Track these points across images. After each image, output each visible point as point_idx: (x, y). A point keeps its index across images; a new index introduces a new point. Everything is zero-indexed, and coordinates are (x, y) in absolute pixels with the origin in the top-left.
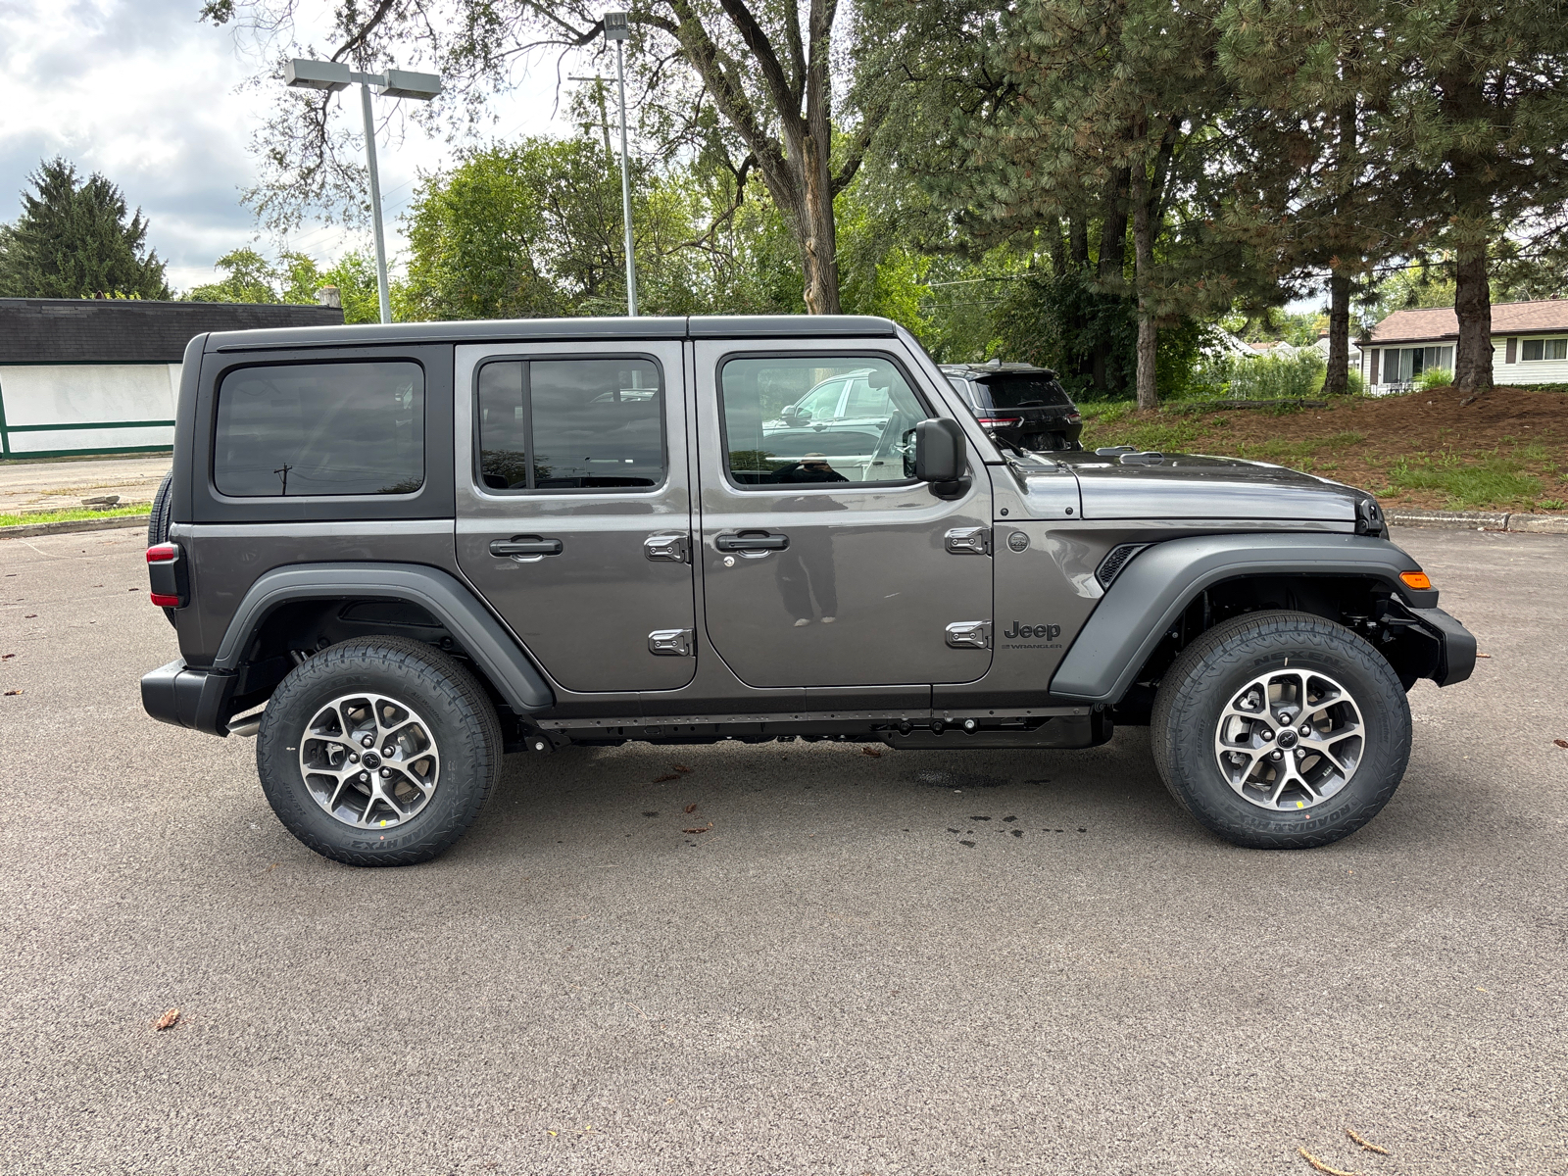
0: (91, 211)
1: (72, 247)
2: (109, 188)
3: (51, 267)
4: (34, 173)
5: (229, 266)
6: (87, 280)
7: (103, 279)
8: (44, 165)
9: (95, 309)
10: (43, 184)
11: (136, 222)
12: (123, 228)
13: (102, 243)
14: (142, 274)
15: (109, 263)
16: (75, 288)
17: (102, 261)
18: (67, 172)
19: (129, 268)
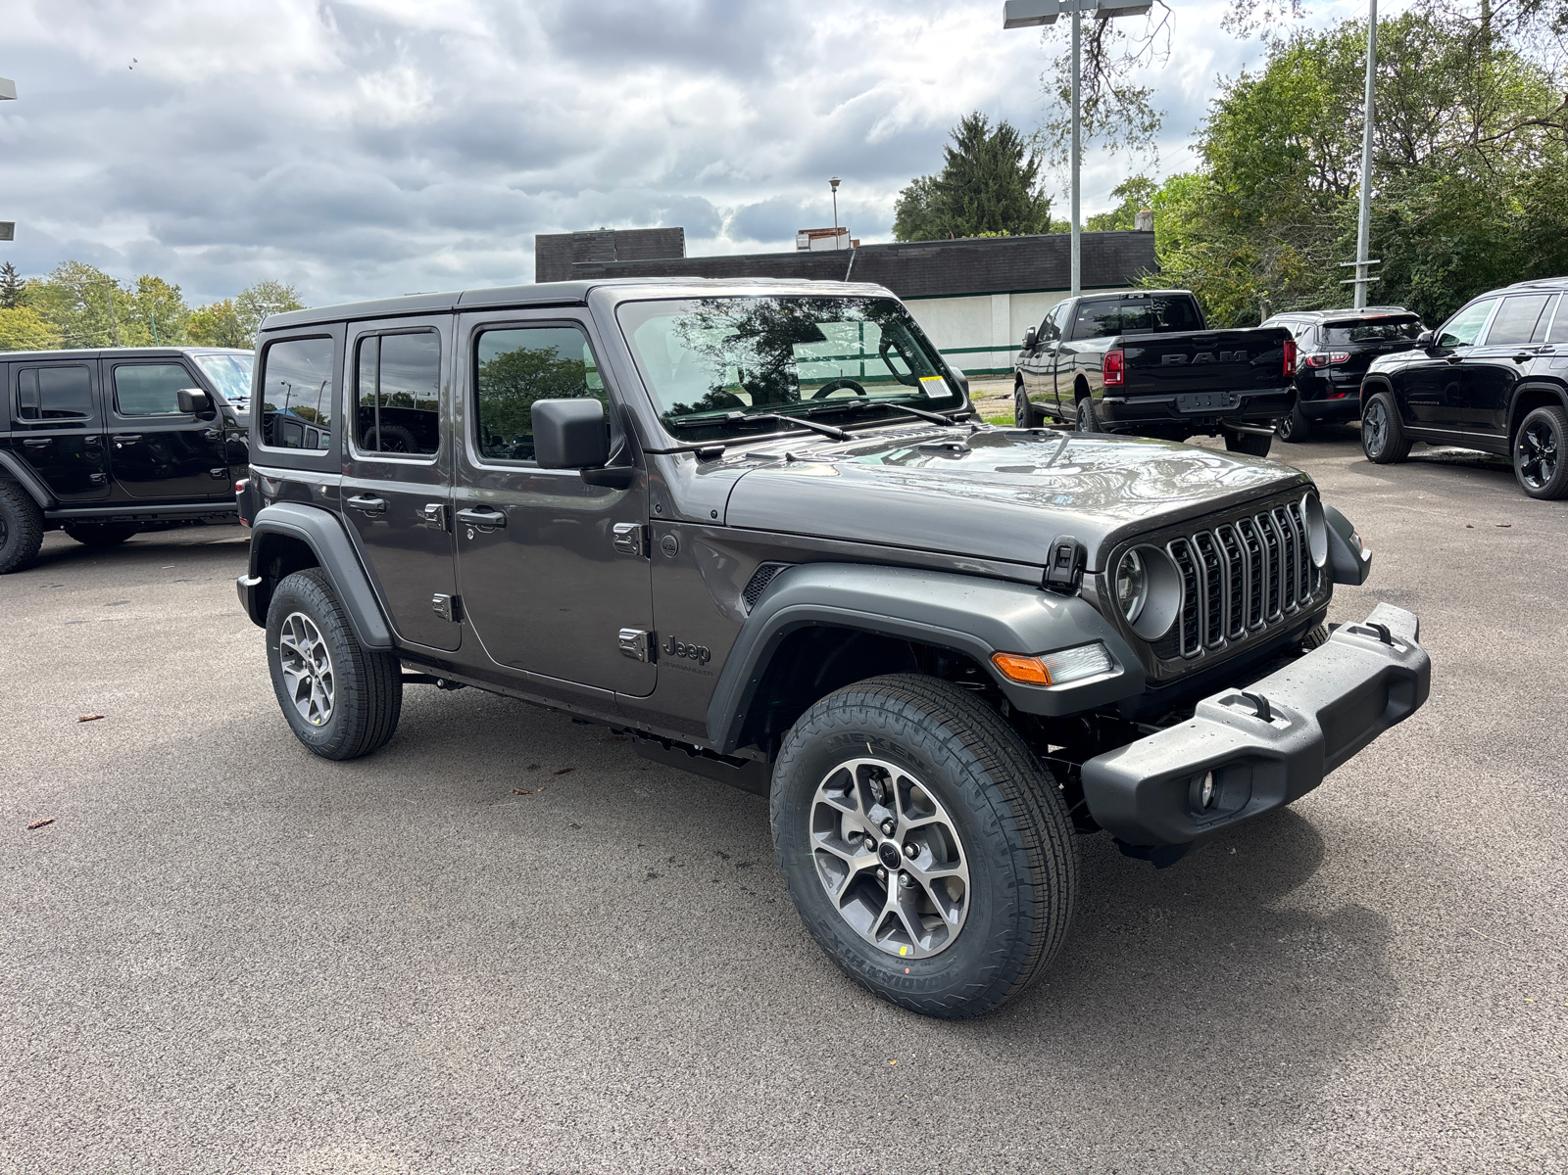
0: (995, 157)
1: (978, 191)
2: (1012, 134)
3: (959, 211)
4: (956, 129)
5: (1122, 195)
6: (985, 220)
7: (999, 218)
8: (964, 121)
9: (938, 249)
10: (960, 137)
11: (1031, 162)
12: (1018, 169)
13: (1001, 186)
14: (1031, 210)
15: (1004, 202)
16: (976, 227)
17: (999, 201)
18: (980, 124)
19: (1020, 206)
